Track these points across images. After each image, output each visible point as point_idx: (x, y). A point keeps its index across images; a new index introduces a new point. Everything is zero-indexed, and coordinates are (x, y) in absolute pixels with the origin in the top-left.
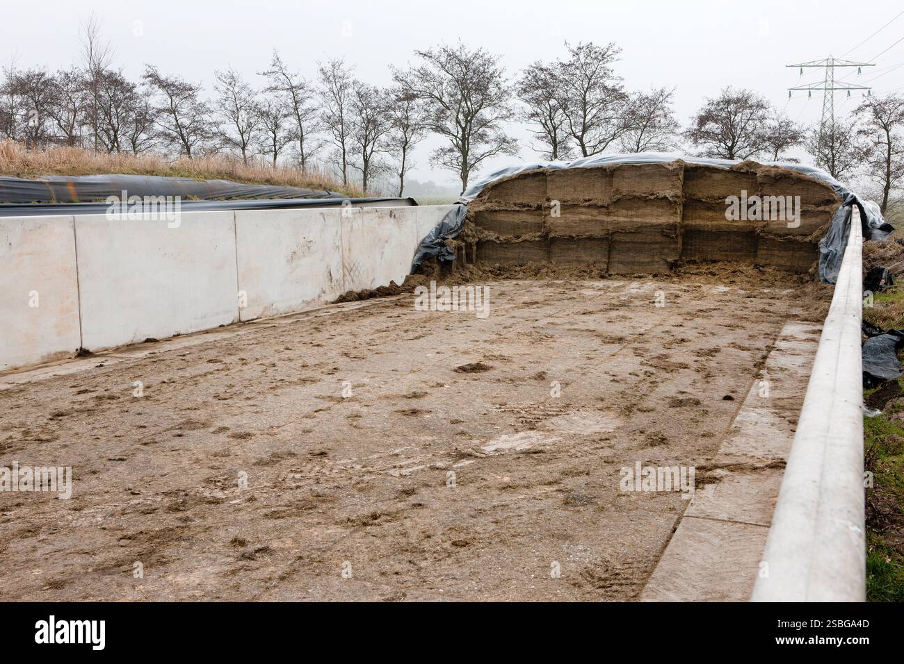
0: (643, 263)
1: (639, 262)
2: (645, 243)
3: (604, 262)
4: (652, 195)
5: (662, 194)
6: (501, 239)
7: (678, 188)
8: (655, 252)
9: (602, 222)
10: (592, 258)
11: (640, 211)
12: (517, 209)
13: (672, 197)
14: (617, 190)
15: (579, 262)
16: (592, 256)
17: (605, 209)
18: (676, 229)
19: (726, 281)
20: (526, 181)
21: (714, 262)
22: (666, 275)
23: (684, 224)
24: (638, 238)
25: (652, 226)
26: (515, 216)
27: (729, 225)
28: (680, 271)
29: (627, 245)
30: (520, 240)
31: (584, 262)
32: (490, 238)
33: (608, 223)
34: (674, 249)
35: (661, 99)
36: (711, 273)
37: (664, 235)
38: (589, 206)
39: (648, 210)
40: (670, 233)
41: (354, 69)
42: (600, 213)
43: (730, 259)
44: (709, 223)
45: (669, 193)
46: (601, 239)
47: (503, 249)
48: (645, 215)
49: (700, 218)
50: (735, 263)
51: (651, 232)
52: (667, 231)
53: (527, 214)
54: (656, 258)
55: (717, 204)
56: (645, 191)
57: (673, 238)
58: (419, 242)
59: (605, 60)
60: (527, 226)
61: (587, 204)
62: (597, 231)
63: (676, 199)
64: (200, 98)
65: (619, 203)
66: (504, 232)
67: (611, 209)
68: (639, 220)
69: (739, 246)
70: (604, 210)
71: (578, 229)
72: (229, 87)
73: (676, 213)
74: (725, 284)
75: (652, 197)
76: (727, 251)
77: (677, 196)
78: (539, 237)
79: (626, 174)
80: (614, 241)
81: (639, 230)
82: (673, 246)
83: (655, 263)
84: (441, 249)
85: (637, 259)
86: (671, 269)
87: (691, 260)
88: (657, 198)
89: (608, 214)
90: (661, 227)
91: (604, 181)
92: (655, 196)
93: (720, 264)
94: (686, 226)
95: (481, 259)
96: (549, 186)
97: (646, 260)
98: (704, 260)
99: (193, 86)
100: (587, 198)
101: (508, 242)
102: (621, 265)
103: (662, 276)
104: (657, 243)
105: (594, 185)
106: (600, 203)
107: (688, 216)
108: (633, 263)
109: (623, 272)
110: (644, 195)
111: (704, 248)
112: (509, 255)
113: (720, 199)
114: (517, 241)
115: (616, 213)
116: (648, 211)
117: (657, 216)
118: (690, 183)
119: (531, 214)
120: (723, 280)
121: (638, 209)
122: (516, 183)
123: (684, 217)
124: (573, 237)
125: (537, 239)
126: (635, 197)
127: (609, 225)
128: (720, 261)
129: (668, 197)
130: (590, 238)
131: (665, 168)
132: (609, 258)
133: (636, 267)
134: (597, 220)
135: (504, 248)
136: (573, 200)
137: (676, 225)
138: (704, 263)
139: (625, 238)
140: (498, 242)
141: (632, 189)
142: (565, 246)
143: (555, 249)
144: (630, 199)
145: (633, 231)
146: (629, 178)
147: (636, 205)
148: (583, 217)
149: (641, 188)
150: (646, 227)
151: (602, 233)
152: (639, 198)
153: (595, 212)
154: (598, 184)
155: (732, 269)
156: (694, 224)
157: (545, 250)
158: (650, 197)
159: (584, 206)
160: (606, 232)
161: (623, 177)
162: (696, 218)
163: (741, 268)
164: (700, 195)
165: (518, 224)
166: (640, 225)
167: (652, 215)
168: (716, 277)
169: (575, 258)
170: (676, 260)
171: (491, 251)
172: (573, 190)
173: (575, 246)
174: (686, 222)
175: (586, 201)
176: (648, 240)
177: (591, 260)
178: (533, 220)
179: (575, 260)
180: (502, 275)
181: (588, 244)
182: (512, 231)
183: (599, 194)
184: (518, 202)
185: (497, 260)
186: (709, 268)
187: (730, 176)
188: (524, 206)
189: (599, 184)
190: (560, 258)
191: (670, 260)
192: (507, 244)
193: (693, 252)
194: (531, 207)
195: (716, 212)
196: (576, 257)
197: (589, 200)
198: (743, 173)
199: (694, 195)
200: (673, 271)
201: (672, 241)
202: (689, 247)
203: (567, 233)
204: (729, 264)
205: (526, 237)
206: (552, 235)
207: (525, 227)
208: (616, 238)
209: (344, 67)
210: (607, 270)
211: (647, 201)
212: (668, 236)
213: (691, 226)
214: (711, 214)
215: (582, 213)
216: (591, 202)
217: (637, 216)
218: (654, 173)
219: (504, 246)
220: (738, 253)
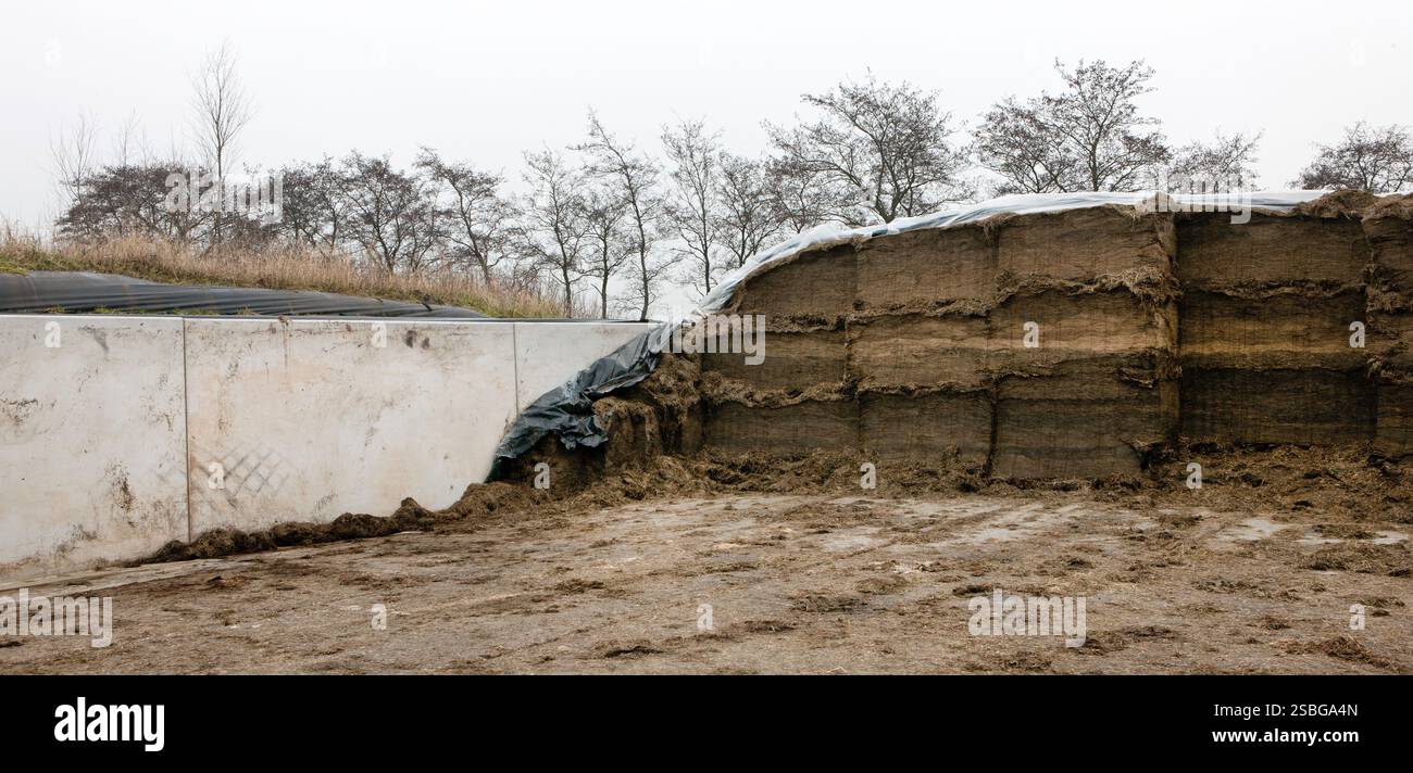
0: (1076, 451)
1: (1066, 450)
2: (1078, 402)
3: (982, 450)
4: (1090, 282)
5: (1113, 278)
6: (758, 397)
7: (1155, 262)
8: (1104, 423)
9: (976, 354)
10: (954, 442)
11: (1064, 323)
12: (796, 328)
13: (1139, 284)
14: (1008, 275)
15: (925, 449)
16: (953, 434)
17: (981, 320)
18: (1153, 366)
19: (1287, 501)
20: (816, 267)
21: (1264, 447)
22: (1123, 484)
23: (1183, 353)
24: (1064, 390)
25: (1094, 358)
26: (792, 346)
27: (1296, 354)
28: (1166, 474)
29: (1036, 408)
30: (798, 400)
31: (933, 449)
32: (732, 396)
33: (989, 354)
34: (1151, 417)
35: (1235, 154)
36: (1246, 478)
37: (1126, 382)
38: (945, 317)
39: (1083, 320)
40: (1141, 377)
41: (720, 136)
42: (971, 334)
43: (1305, 440)
44: (1245, 350)
45: (1130, 275)
46: (974, 395)
47: (761, 421)
48: (1078, 334)
49: (1222, 337)
50: (1320, 451)
51: (1092, 374)
52: (1133, 371)
53: (817, 340)
54: (1108, 441)
55: (1265, 300)
56: (1074, 276)
57: (1145, 388)
58: (523, 405)
59: (1127, 92)
60: (815, 368)
61: (941, 310)
62: (964, 375)
63: (1148, 290)
64: (502, 192)
65: (1013, 306)
66: (766, 381)
67: (997, 321)
68: (1063, 345)
69: (1325, 407)
70: (982, 324)
71: (922, 371)
72: (544, 175)
73: (1150, 325)
74: (1282, 513)
75: (1092, 289)
76: (1296, 419)
77: (1150, 283)
78: (841, 391)
79: (1028, 236)
80: (1005, 399)
81: (1061, 370)
82: (1147, 409)
83: (1103, 452)
84: (571, 420)
85: (1060, 442)
86: (1144, 466)
87: (1204, 445)
88: (1102, 290)
89: (990, 333)
90: (1114, 361)
91: (982, 256)
92: (1098, 285)
93: (1277, 453)
94: (1189, 358)
95: (713, 444)
96: (863, 274)
97: (1082, 445)
98: (1238, 444)
99: (492, 175)
100: (943, 298)
101: (770, 405)
102: (1021, 458)
103: (1113, 486)
104: (1107, 401)
105: (959, 267)
106: (970, 309)
107: (1193, 336)
108: (1051, 453)
109: (1027, 475)
110: (1072, 284)
111: (1237, 412)
112: (774, 433)
113: (1271, 287)
114: (790, 402)
115: (1008, 331)
116: (1085, 323)
117: (1107, 333)
118: (1193, 254)
119: (826, 340)
120: (1279, 498)
121: (1059, 319)
122: (797, 271)
123: (1181, 338)
124: (910, 392)
125: (835, 397)
126: (1049, 289)
127: (992, 360)
128: (1277, 446)
129: (1128, 284)
130: (948, 392)
131: (1120, 215)
132: (993, 440)
133: (1058, 463)
134: (964, 350)
135: (764, 418)
136: (912, 304)
137: (1153, 356)
138: (1238, 452)
139: (1031, 390)
140: (750, 404)
141: (1044, 272)
142: (893, 413)
143: (873, 419)
144: (1038, 296)
145: (1048, 373)
146: (1035, 245)
147: (1053, 310)
148: (933, 342)
149: (1065, 269)
150: (1079, 361)
151: (976, 380)
152: (1062, 292)
153: (959, 330)
154: (969, 265)
155: (1305, 468)
156: (1206, 352)
157: (853, 422)
158: (1086, 288)
159: (935, 317)
160: (981, 376)
161: (1023, 244)
162: (1213, 338)
163: (1331, 467)
164: (1218, 280)
165: (798, 364)
166: (1064, 357)
167: (1093, 333)
168: (1262, 490)
169: (915, 441)
170: (1155, 445)
171: (734, 426)
172: (913, 282)
173: (916, 412)
174: (1188, 350)
175: (941, 304)
176: (1086, 395)
177: (951, 444)
178: (830, 354)
179: (916, 446)
180: (741, 481)
181: (947, 407)
182: (786, 381)
183: (970, 288)
184: (799, 313)
185: (746, 446)
186: (1243, 466)
187: (1294, 230)
188: (811, 323)
189: (970, 263)
190: (881, 441)
191: (1142, 444)
192: (769, 409)
193: (1208, 425)
194: (824, 323)
195: (1263, 321)
196: (918, 438)
197: (948, 303)
198: (1330, 220)
199: (1204, 281)
200: (1148, 473)
201: (1144, 395)
202: (1198, 412)
203: (898, 382)
204: (1302, 454)
205: (812, 392)
206: (865, 386)
207: (814, 370)
208: (1013, 390)
209: (704, 133)
210: (987, 470)
211: (1078, 297)
212: (1136, 385)
213: (1201, 357)
214: (1250, 326)
215: (930, 334)
216: (951, 308)
217: (1059, 337)
218: (1094, 230)
219: (764, 413)
220: (1328, 426)
